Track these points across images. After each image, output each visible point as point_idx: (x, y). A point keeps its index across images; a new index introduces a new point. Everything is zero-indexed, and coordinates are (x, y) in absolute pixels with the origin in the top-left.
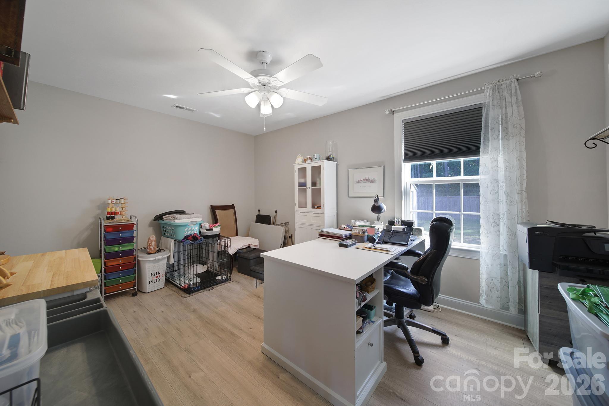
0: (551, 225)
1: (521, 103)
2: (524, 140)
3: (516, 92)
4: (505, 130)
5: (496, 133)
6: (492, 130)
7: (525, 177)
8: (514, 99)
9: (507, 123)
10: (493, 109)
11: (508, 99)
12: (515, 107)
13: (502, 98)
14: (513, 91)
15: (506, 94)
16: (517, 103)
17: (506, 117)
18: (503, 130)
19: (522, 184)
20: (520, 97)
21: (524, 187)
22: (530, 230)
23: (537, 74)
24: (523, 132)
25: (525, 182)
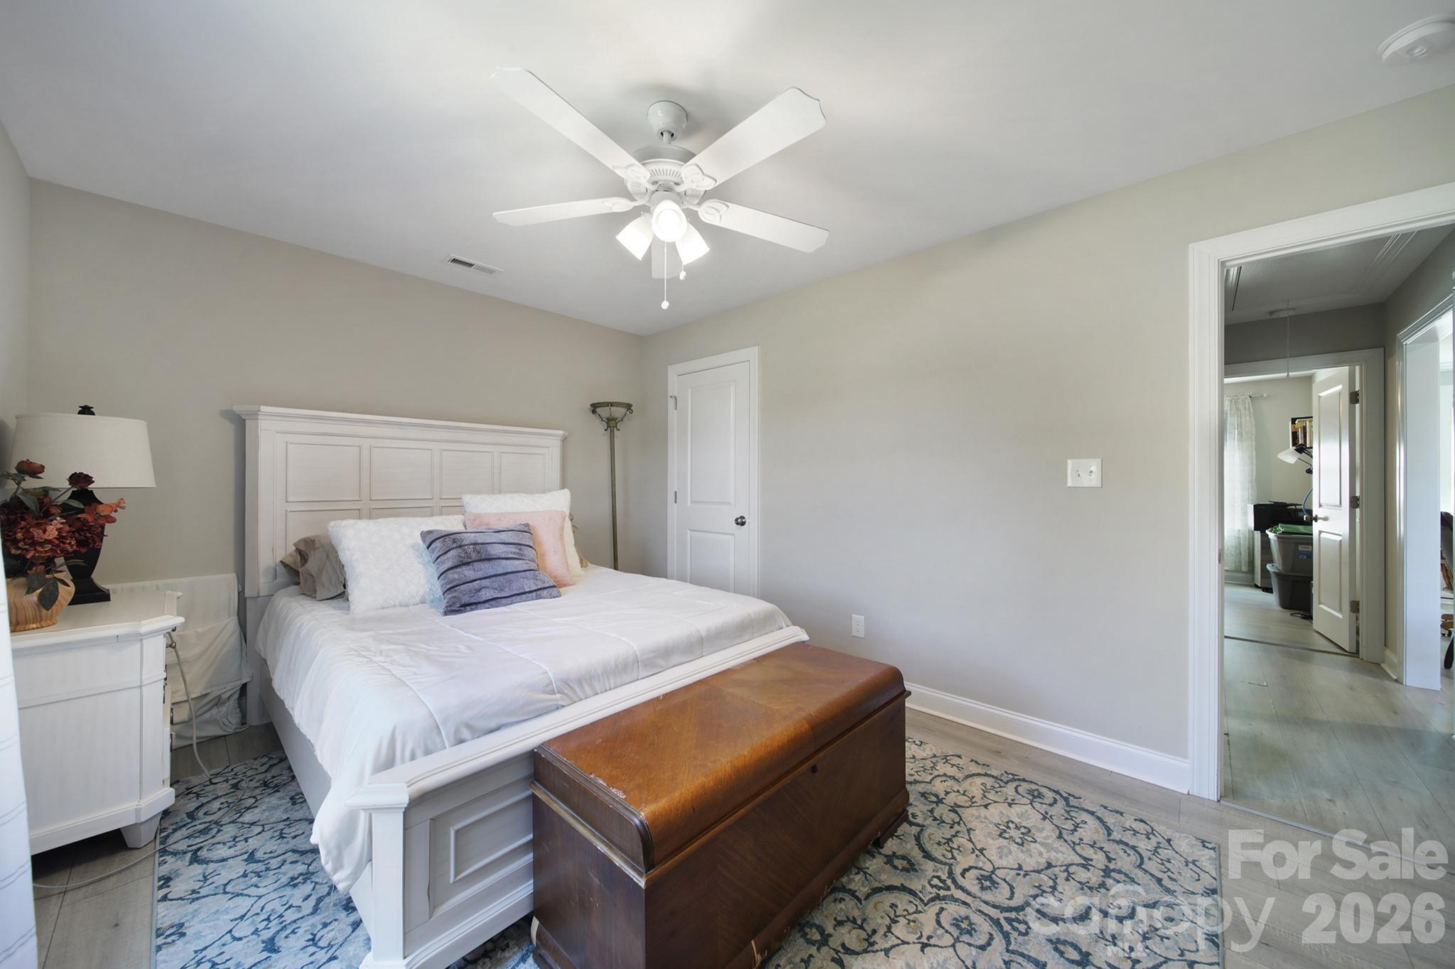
0: (1269, 503)
1: (1252, 415)
2: (1254, 443)
3: (1249, 407)
4: (1240, 434)
5: (1233, 436)
6: (1229, 433)
7: (1255, 471)
8: (1247, 411)
9: (1241, 428)
10: (1231, 417)
11: (1243, 411)
12: (1248, 418)
13: (1238, 409)
14: (1247, 406)
15: (1241, 406)
16: (1250, 414)
17: (1241, 424)
18: (1238, 434)
19: (1252, 476)
20: (1252, 411)
21: (1254, 477)
22: (1254, 506)
23: (1265, 395)
24: (1254, 437)
25: (1255, 474)
